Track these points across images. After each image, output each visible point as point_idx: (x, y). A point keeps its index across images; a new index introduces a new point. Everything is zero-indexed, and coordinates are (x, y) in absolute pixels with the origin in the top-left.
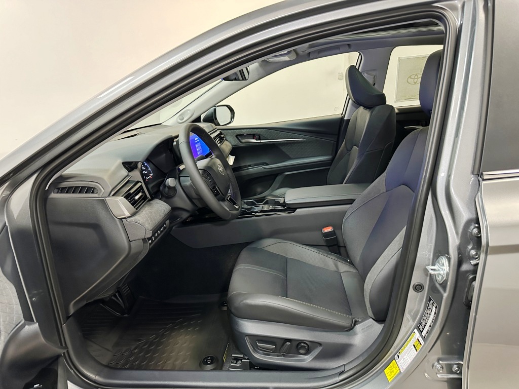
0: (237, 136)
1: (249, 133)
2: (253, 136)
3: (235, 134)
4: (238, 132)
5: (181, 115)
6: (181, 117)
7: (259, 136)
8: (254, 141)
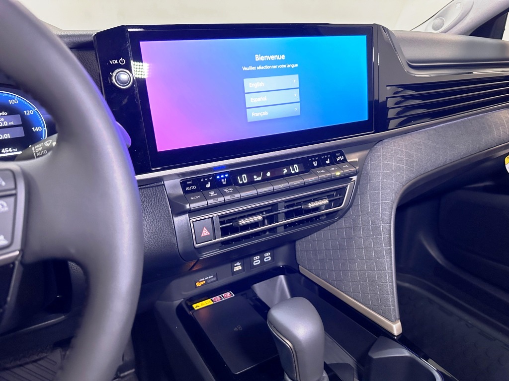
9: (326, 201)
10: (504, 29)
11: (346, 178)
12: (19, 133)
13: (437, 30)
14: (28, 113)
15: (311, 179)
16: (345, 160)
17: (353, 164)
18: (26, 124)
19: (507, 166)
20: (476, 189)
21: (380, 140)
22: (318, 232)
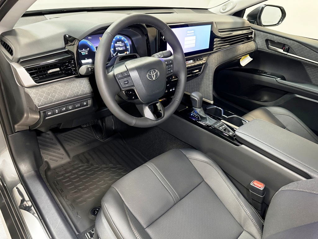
0: (267, 41)
1: (279, 42)
2: (283, 46)
3: (266, 38)
4: (270, 37)
5: (225, 5)
6: (224, 7)
7: (289, 48)
8: (281, 51)
9: (198, 70)
10: (245, 13)
11: (203, 64)
12: (124, 48)
13: (224, 10)
14: (126, 42)
15: (196, 64)
16: (202, 59)
17: (204, 60)
18: (126, 46)
19: (240, 62)
20: (228, 69)
21: (210, 54)
22: (191, 80)
